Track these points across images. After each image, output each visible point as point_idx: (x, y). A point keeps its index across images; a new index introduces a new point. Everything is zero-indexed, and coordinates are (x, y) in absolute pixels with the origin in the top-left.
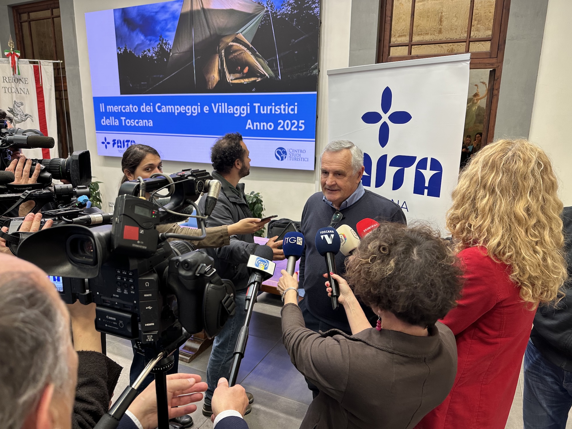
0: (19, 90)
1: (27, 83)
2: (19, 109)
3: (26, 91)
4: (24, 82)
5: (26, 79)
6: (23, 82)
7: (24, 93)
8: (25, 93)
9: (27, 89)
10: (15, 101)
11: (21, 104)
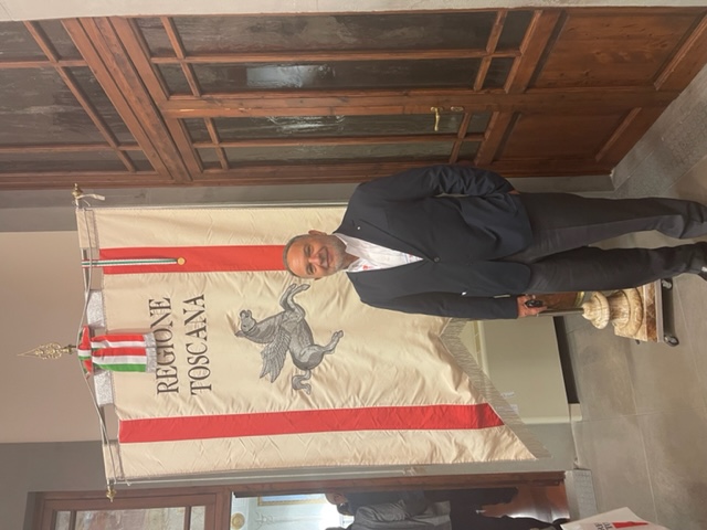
0: (192, 326)
1: (166, 304)
2: (263, 327)
3: (192, 309)
4: (167, 311)
5: (153, 304)
6: (167, 315)
7: (201, 312)
8: (202, 309)
9: (187, 302)
10: (237, 334)
11: (246, 314)
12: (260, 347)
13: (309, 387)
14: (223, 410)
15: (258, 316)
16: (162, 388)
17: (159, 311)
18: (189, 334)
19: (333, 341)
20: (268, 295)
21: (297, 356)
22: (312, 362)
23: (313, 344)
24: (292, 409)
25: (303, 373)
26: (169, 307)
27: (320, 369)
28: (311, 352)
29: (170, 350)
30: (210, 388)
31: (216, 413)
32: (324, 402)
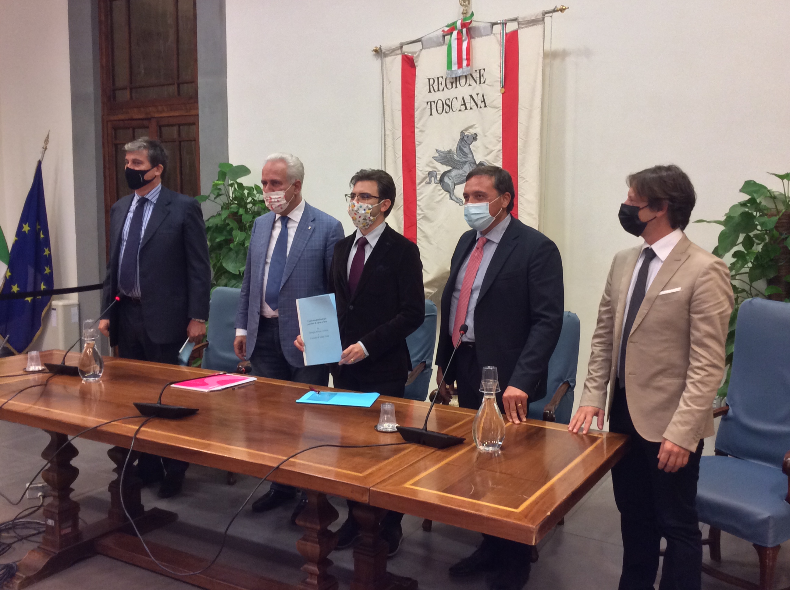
0: (468, 100)
1: (482, 81)
2: (466, 150)
3: (479, 99)
4: (478, 82)
5: (482, 71)
6: (476, 82)
7: (477, 105)
8: (479, 106)
9: (483, 96)
10: (462, 133)
11: (475, 137)
12: (454, 148)
13: (429, 183)
14: (418, 125)
15: (474, 146)
16: (432, 81)
17: (478, 76)
18: (463, 99)
19: (457, 198)
20: (486, 153)
21: (448, 174)
22: (444, 184)
23: (455, 185)
24: (417, 171)
25: (438, 179)
26: (480, 83)
27: (440, 190)
28: (450, 184)
29: (454, 85)
30: (431, 115)
31: (416, 120)
32: (421, 194)
